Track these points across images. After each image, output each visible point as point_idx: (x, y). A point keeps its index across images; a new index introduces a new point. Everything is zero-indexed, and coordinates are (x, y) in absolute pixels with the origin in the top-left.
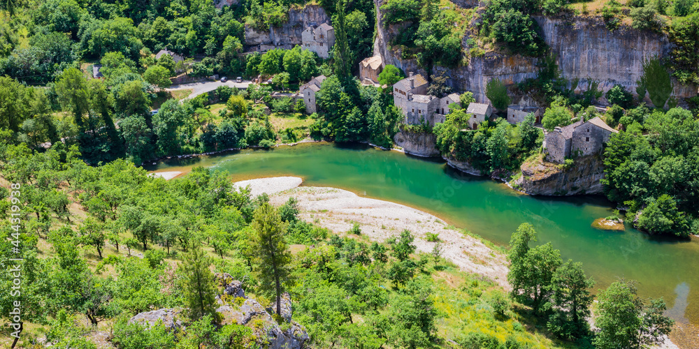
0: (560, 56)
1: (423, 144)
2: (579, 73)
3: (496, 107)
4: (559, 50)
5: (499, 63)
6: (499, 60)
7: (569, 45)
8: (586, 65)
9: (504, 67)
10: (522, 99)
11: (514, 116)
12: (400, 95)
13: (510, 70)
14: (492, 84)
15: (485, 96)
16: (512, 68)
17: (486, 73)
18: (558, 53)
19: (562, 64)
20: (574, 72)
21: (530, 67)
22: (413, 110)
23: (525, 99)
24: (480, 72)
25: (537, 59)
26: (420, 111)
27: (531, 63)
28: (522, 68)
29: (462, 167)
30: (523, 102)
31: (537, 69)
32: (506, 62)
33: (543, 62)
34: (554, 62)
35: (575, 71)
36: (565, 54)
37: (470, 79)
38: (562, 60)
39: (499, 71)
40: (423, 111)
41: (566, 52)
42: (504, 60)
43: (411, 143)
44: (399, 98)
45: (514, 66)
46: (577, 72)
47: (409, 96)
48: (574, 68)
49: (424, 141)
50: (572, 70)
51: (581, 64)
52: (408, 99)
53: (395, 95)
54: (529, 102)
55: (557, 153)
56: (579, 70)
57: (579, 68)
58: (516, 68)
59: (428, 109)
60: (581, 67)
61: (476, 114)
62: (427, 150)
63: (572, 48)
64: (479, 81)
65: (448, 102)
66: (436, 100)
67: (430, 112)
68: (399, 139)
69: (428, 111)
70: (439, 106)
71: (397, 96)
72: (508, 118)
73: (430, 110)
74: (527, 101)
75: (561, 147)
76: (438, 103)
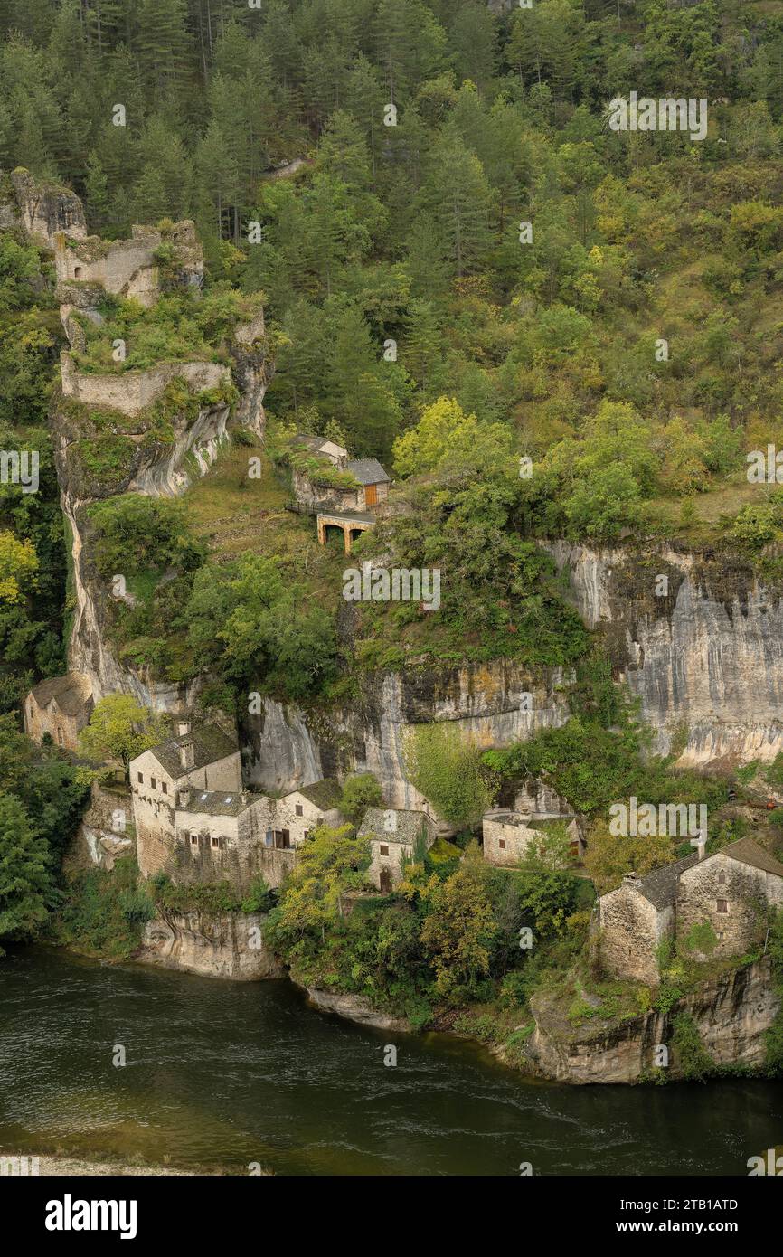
0: (626, 659)
1: (230, 945)
2: (687, 707)
3: (448, 821)
4: (622, 639)
5: (447, 684)
6: (450, 674)
7: (652, 625)
8: (706, 682)
9: (464, 696)
10: (524, 792)
11: (502, 844)
12: (153, 793)
13: (484, 705)
15: (412, 789)
16: (489, 700)
17: (413, 718)
18: (620, 647)
19: (634, 681)
20: (672, 703)
21: (542, 693)
22: (194, 839)
23: (533, 792)
24: (394, 713)
25: (561, 670)
26: (215, 842)
28: (517, 699)
30: (526, 800)
31: (563, 700)
32: (471, 681)
35: (677, 701)
37: (367, 737)
38: (634, 670)
39: (449, 708)
40: (225, 840)
41: (645, 645)
42: (462, 675)
43: (192, 941)
44: (150, 800)
45: (493, 693)
46: (681, 704)
47: (181, 795)
48: (671, 693)
49: (234, 934)
50: (666, 698)
51: (690, 679)
52: (178, 803)
53: (136, 792)
54: (547, 799)
55: (634, 953)
56: (686, 696)
57: (687, 692)
58: (499, 699)
59: (240, 832)
60: (691, 688)
61: (387, 844)
62: (242, 963)
63: (660, 632)
64: (394, 743)
65: (299, 810)
66: (262, 805)
67: (247, 842)
68: (152, 933)
69: (241, 839)
70: (273, 824)
71: (142, 795)
72: (485, 850)
73: (248, 838)
74: (538, 796)
75: (647, 935)
76: (270, 815)
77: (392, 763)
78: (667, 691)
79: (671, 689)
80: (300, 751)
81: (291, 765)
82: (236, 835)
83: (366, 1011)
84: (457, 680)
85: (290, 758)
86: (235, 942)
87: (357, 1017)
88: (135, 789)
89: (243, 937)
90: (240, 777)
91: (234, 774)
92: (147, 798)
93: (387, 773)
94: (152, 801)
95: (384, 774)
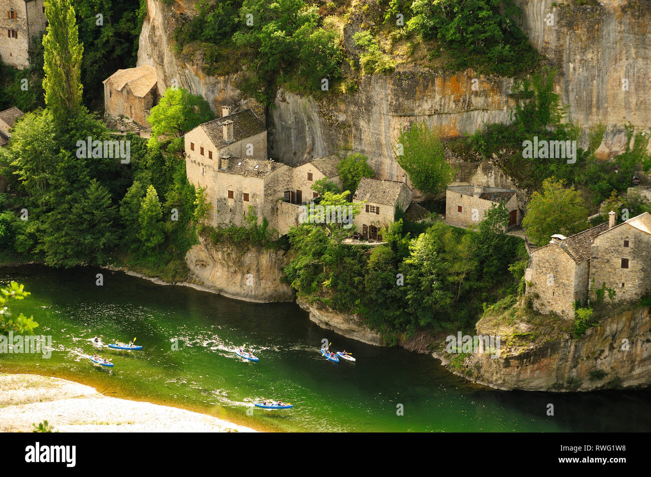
0: (562, 74)
1: (254, 273)
2: (606, 114)
3: (421, 189)
4: (560, 60)
5: (426, 87)
6: (428, 80)
7: (584, 50)
9: (438, 97)
10: (479, 171)
11: (460, 209)
12: (201, 158)
13: (453, 105)
14: (410, 136)
15: (396, 164)
16: (456, 102)
17: (398, 111)
18: (558, 65)
19: (567, 91)
20: (594, 110)
21: (497, 98)
22: (231, 194)
23: (486, 170)
24: (385, 107)
25: (512, 80)
26: (246, 197)
27: (498, 88)
28: (478, 101)
29: (344, 326)
30: (480, 178)
31: (512, 103)
32: (443, 86)
33: (526, 86)
34: (550, 88)
35: (598, 108)
36: (574, 69)
37: (362, 123)
38: (567, 82)
39: (426, 106)
40: (254, 195)
41: (577, 65)
42: (438, 81)
43: (226, 269)
44: (199, 164)
45: (460, 96)
46: (601, 111)
47: (223, 160)
48: (594, 102)
49: (257, 265)
50: (590, 107)
51: (610, 92)
52: (220, 167)
53: (189, 157)
54: (495, 178)
55: (556, 294)
56: (606, 105)
57: (606, 102)
58: (464, 101)
59: (265, 191)
60: (610, 99)
61: (375, 205)
62: (262, 286)
63: (589, 56)
64: (383, 129)
65: (310, 177)
66: (283, 171)
67: (270, 198)
68: (196, 261)
69: (266, 195)
70: (290, 186)
71: (193, 160)
72: (447, 213)
73: (271, 195)
74: (489, 175)
75: (567, 282)
76: (288, 179)
77: (381, 145)
78: (592, 101)
79: (594, 100)
80: (311, 133)
81: (304, 143)
82: (263, 192)
83: (353, 326)
84: (433, 84)
85: (304, 137)
86: (258, 271)
88: (188, 155)
89: (264, 268)
90: (266, 150)
91: (262, 147)
92: (197, 162)
93: (376, 152)
94: (201, 164)
95: (374, 153)
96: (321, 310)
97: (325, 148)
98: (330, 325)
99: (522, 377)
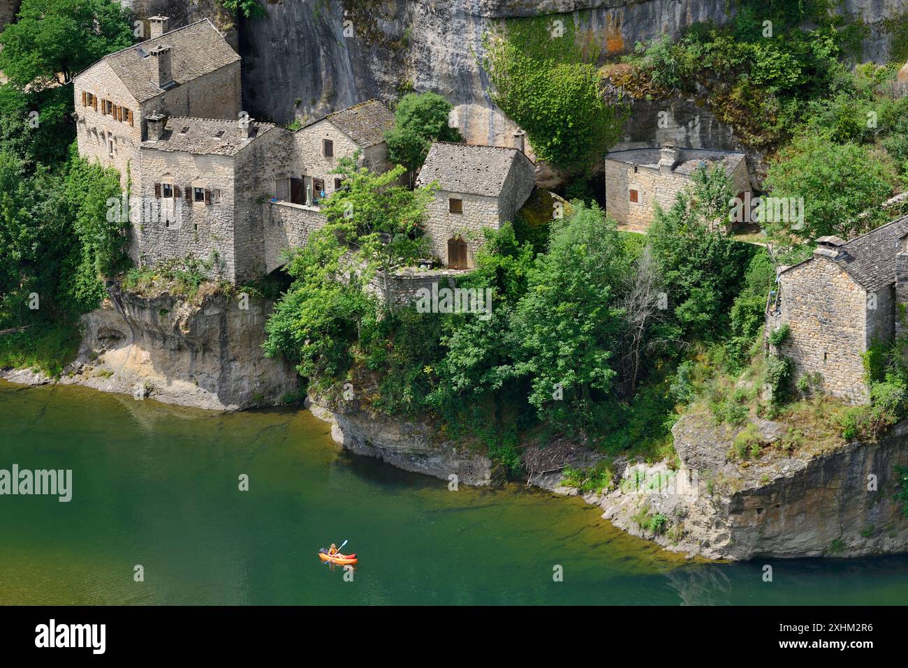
3: (553, 164)
11: (634, 195)
12: (106, 122)
15: (501, 114)
23: (683, 117)
29: (405, 447)
30: (670, 130)
40: (215, 191)
43: (159, 343)
44: (103, 134)
47: (150, 125)
49: (223, 332)
52: (144, 137)
53: (83, 121)
54: (703, 130)
55: (831, 357)
59: (236, 180)
61: (459, 197)
62: (234, 375)
65: (328, 146)
66: (272, 140)
67: (247, 194)
68: (100, 331)
69: (238, 190)
70: (287, 168)
71: (92, 126)
72: (608, 204)
73: (248, 188)
74: (690, 125)
75: (851, 330)
76: (283, 154)
80: (331, 60)
81: (317, 81)
82: (232, 183)
83: (422, 447)
85: (316, 70)
86: (224, 343)
87: (407, 457)
88: (81, 117)
89: (237, 336)
90: (239, 99)
91: (230, 94)
92: (98, 132)
93: (462, 91)
94: (106, 135)
95: (458, 93)
96: (355, 416)
97: (358, 89)
98: (374, 447)
99: (769, 531)
